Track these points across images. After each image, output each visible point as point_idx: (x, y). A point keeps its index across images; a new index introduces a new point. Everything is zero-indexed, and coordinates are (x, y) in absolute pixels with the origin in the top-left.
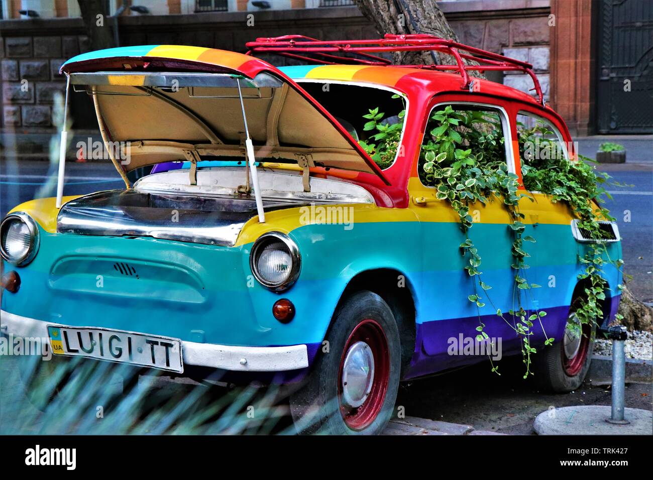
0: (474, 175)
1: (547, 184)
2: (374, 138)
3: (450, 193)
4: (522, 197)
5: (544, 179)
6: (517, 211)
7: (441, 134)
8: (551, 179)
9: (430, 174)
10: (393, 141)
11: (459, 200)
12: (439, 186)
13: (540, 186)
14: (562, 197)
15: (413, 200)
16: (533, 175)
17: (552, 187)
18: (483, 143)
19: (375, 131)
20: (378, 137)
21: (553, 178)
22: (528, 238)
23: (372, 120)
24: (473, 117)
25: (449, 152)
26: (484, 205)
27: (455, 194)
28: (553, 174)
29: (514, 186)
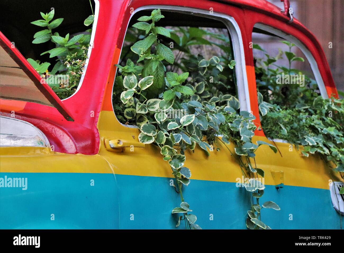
0: (192, 110)
1: (295, 129)
2: (49, 54)
3: (158, 135)
4: (260, 145)
5: (291, 122)
6: (254, 166)
7: (145, 50)
8: (301, 123)
9: (129, 107)
10: (76, 59)
11: (172, 146)
12: (142, 125)
13: (285, 131)
14: (316, 149)
15: (105, 144)
16: (275, 115)
17: (302, 135)
18: (204, 68)
19: (50, 45)
20: (53, 53)
21: (304, 120)
22: (269, 203)
23: (46, 28)
24: (190, 37)
25: (157, 76)
26: (206, 154)
27: (165, 137)
28: (303, 116)
29: (250, 129)
